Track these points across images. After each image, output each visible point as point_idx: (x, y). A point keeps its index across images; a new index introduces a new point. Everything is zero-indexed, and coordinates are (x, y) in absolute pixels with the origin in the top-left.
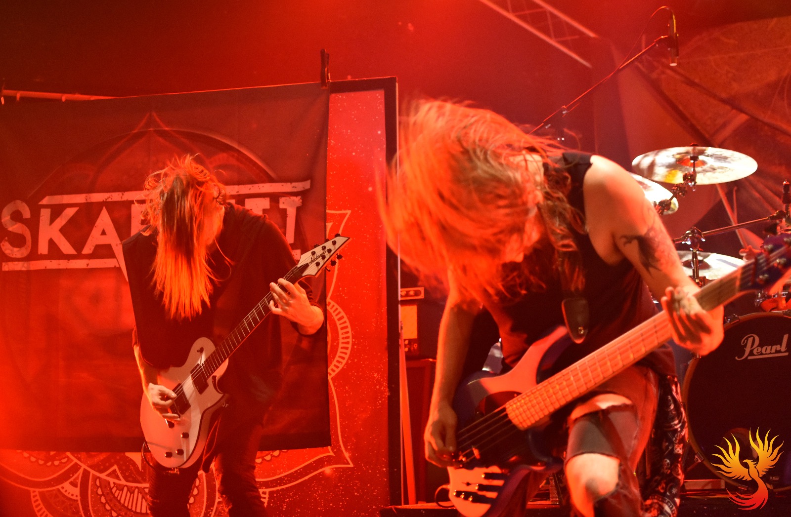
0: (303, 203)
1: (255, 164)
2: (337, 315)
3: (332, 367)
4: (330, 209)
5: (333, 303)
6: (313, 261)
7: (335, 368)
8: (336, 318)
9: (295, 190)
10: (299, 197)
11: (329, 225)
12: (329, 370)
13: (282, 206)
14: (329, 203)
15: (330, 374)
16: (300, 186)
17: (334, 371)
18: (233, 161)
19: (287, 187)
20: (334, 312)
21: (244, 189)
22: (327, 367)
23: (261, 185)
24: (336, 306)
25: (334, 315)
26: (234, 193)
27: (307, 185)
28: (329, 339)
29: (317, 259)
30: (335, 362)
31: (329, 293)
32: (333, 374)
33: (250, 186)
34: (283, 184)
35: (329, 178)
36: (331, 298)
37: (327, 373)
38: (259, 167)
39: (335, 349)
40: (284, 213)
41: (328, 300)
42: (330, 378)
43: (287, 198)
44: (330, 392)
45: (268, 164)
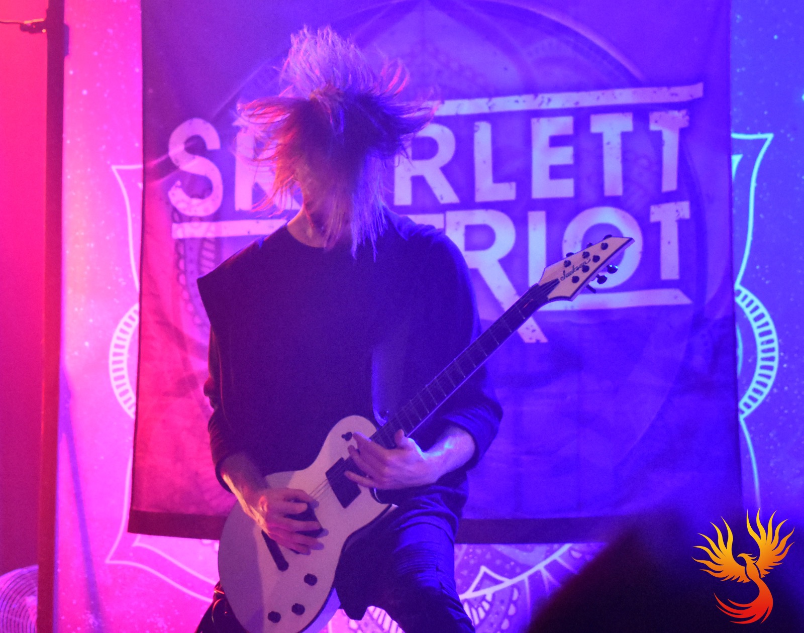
0: (691, 122)
1: (605, 55)
2: (752, 312)
3: (745, 399)
4: (737, 132)
5: (745, 291)
6: (565, 276)
7: (750, 402)
8: (751, 317)
9: (676, 99)
10: (684, 112)
11: (736, 159)
12: (741, 405)
13: (653, 127)
14: (735, 121)
15: (743, 412)
16: (684, 93)
17: (748, 406)
18: (567, 51)
19: (662, 95)
20: (748, 305)
21: (588, 99)
22: (737, 400)
23: (618, 92)
24: (751, 296)
25: (747, 311)
26: (570, 105)
27: (697, 90)
28: (740, 352)
29: (573, 271)
30: (750, 392)
31: (738, 273)
32: (748, 412)
33: (598, 93)
34: (655, 89)
35: (735, 80)
36: (743, 283)
37: (737, 411)
38: (613, 61)
39: (750, 369)
40: (657, 139)
41: (738, 286)
42: (742, 418)
43: (663, 113)
44: (742, 443)
45: (628, 56)
